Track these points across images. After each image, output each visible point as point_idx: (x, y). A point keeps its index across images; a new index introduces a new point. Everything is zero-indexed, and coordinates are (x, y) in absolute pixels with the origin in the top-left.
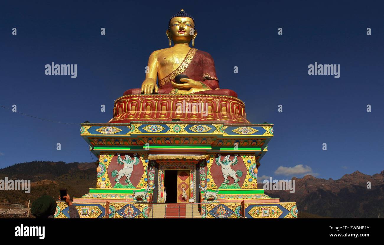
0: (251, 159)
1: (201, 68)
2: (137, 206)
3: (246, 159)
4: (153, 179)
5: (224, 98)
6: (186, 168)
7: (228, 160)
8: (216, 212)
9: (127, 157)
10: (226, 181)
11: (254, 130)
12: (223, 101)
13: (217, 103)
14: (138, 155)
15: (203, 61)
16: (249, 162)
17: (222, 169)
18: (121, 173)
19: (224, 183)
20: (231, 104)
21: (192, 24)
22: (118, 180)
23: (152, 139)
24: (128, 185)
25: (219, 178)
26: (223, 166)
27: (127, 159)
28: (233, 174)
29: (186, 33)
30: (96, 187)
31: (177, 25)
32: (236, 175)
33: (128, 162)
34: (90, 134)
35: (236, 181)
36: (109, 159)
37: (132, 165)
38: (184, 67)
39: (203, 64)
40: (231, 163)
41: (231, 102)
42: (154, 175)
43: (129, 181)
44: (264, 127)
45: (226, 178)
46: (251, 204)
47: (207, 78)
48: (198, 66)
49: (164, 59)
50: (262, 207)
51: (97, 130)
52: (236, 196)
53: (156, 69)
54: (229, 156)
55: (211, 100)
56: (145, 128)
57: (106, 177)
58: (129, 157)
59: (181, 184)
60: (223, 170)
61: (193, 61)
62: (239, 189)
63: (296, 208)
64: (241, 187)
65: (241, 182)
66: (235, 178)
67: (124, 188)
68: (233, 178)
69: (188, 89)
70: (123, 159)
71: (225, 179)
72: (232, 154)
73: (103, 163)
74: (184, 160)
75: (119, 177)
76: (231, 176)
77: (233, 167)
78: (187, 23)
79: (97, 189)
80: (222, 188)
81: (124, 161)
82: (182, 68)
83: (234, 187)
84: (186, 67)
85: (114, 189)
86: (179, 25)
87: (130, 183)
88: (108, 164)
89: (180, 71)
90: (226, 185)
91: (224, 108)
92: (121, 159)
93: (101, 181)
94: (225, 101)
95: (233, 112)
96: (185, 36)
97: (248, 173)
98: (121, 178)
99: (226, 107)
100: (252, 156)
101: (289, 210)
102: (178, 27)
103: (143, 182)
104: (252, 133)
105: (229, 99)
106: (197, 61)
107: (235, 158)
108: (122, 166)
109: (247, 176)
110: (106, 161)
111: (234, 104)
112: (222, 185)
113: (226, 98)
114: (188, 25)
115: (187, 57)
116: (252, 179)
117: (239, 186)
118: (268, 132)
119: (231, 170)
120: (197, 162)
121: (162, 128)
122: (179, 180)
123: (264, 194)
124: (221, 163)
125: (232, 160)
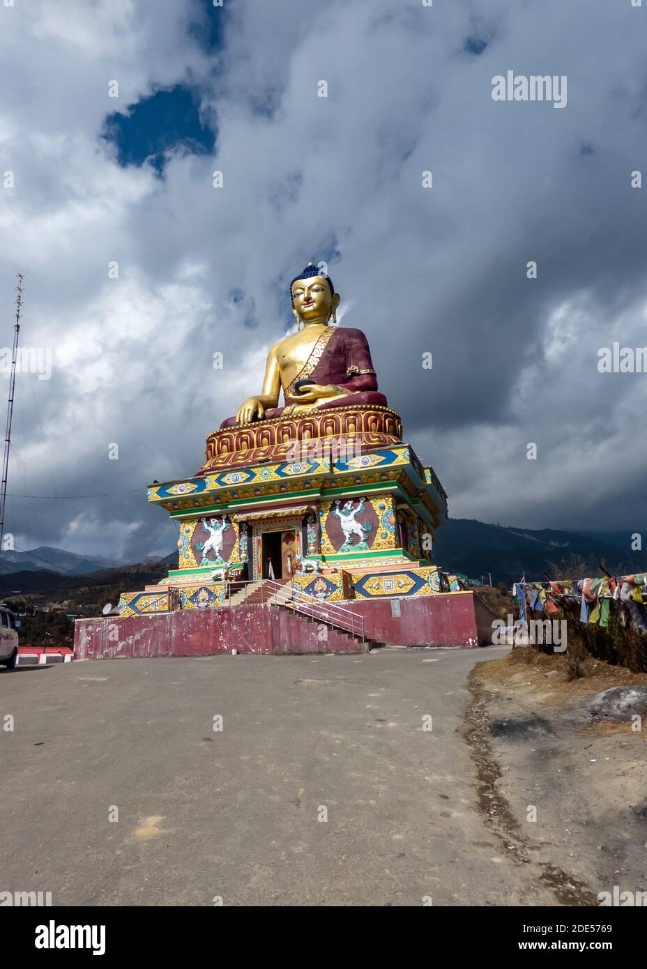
0: (385, 504)
1: (342, 359)
2: (212, 589)
3: (376, 504)
4: (246, 548)
5: (351, 409)
6: (289, 527)
7: (349, 508)
8: (313, 589)
9: (214, 521)
10: (347, 541)
11: (378, 457)
12: (350, 415)
13: (341, 419)
14: (227, 516)
15: (344, 346)
16: (383, 508)
17: (342, 523)
18: (207, 546)
19: (344, 544)
20: (363, 417)
21: (323, 285)
22: (204, 556)
23: (237, 493)
24: (217, 560)
25: (337, 538)
26: (343, 518)
27: (213, 524)
28: (357, 528)
29: (315, 305)
30: (178, 568)
31: (299, 294)
32: (361, 530)
33: (216, 528)
34: (159, 498)
35: (362, 539)
36: (191, 527)
37: (219, 532)
38: (312, 365)
39: (346, 352)
40: (355, 511)
41: (363, 413)
42: (246, 543)
43: (218, 554)
44: (395, 451)
45: (347, 536)
46: (369, 573)
47: (354, 374)
48: (335, 357)
49: (284, 357)
50: (384, 577)
51: (167, 491)
52: (358, 562)
53: (276, 375)
54: (351, 502)
55: (332, 417)
56: (224, 480)
57: (190, 553)
58: (216, 521)
59: (286, 551)
60: (343, 525)
61: (327, 351)
62: (368, 551)
63: (437, 575)
64: (370, 547)
65: (369, 540)
66: (361, 534)
67: (212, 565)
68: (357, 535)
69: (313, 401)
70: (209, 525)
71: (347, 538)
72: (356, 500)
73: (185, 533)
74: (275, 517)
75: (205, 551)
76: (355, 532)
77: (357, 518)
78: (315, 287)
79: (180, 570)
80: (343, 551)
81: (210, 529)
82: (309, 367)
83: (361, 548)
84: (316, 364)
85: (200, 567)
86: (302, 293)
87: (219, 557)
88: (191, 534)
89: (307, 373)
90: (349, 547)
91: (351, 426)
92: (206, 525)
93: (184, 558)
94: (354, 415)
95: (367, 429)
96: (314, 310)
97: (381, 525)
98: (209, 551)
99: (355, 424)
100: (387, 498)
101: (426, 579)
102: (302, 298)
103: (235, 554)
104: (376, 462)
105: (361, 409)
106: (332, 349)
107: (361, 504)
108: (208, 535)
109: (379, 530)
110: (188, 531)
111: (369, 415)
112: (343, 547)
113: (356, 409)
114: (317, 290)
115: (317, 346)
116: (386, 534)
117: (367, 547)
118: (400, 457)
119: (354, 522)
120: (303, 518)
121: (246, 476)
122: (284, 546)
123: (402, 556)
124: (339, 514)
125: (355, 508)
